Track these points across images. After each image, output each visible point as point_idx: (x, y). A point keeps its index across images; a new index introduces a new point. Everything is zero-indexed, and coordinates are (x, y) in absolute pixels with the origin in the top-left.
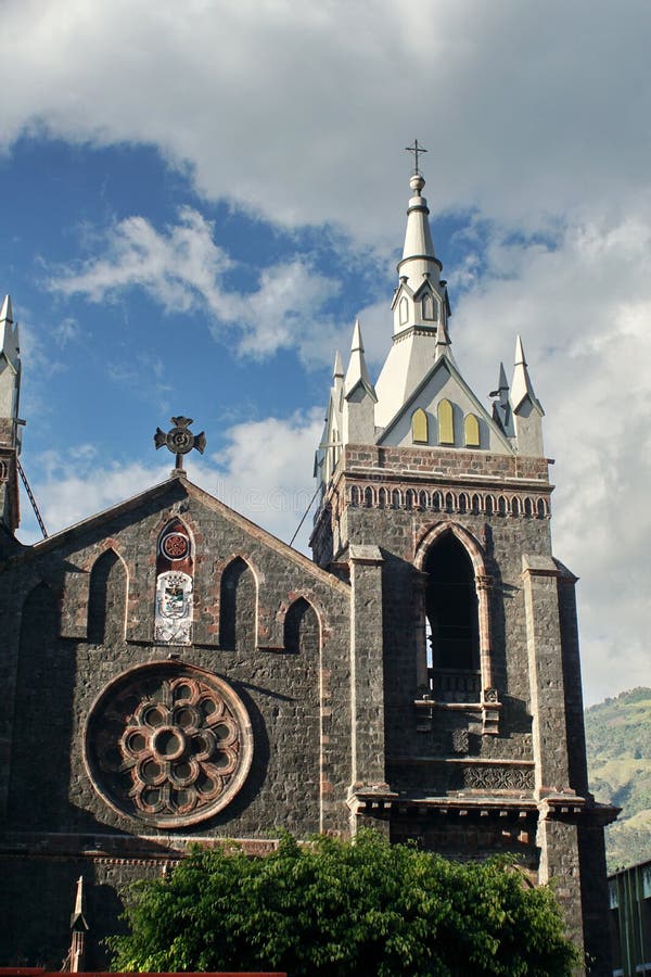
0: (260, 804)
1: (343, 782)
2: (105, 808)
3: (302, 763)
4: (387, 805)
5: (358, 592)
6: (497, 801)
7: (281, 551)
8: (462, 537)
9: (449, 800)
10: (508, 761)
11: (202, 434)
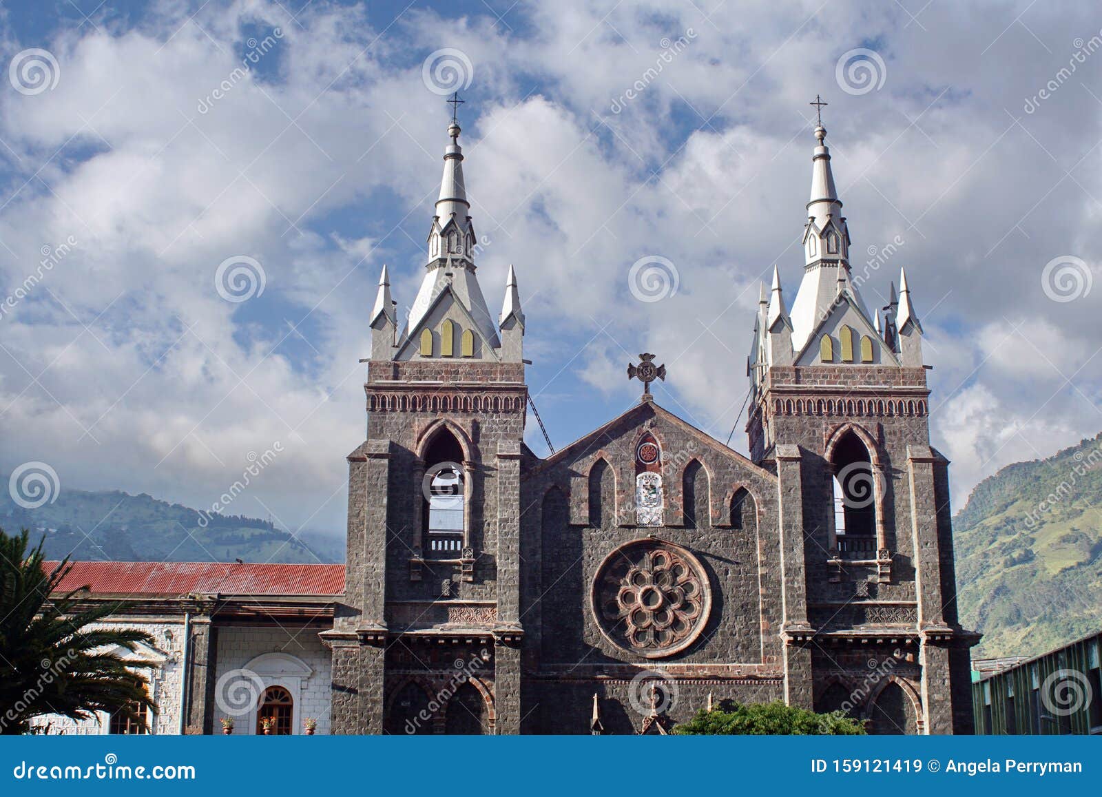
0: (718, 638)
1: (777, 621)
2: (609, 646)
3: (747, 609)
4: (809, 638)
5: (783, 482)
6: (890, 632)
7: (726, 453)
8: (860, 434)
9: (854, 632)
10: (897, 602)
11: (663, 366)
